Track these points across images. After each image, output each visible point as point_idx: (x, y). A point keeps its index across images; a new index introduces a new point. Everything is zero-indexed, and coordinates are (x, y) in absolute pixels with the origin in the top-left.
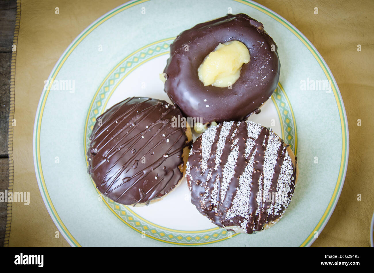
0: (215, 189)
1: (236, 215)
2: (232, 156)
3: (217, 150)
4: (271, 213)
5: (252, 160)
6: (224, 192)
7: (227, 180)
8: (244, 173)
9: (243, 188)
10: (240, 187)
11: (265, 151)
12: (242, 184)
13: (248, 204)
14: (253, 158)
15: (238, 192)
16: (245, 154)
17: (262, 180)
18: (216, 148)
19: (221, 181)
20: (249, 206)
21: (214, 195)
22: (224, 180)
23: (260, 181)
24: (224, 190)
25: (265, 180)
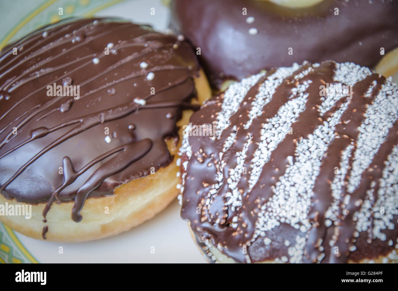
0: (238, 167)
1: (279, 221)
2: (290, 108)
3: (257, 96)
4: (365, 228)
5: (336, 119)
6: (258, 169)
7: (269, 146)
8: (310, 136)
9: (303, 160)
10: (297, 158)
11: (367, 106)
12: (302, 155)
13: (311, 193)
14: (337, 115)
15: (292, 167)
16: (320, 107)
17: (353, 152)
18: (257, 92)
19: (255, 147)
20: (312, 198)
21: (234, 179)
22: (262, 146)
23: (345, 154)
24: (258, 166)
25: (358, 152)
